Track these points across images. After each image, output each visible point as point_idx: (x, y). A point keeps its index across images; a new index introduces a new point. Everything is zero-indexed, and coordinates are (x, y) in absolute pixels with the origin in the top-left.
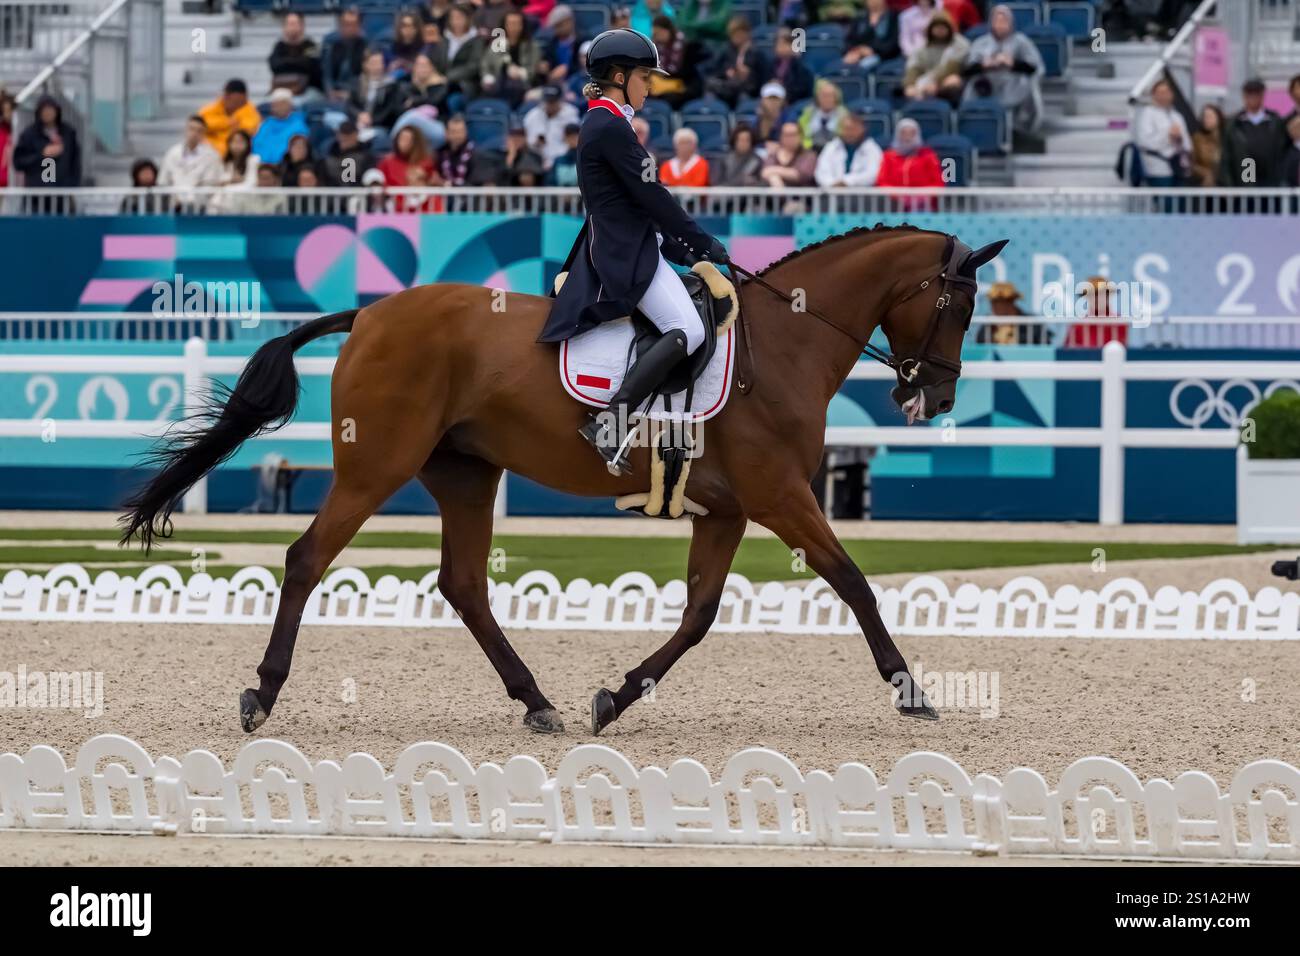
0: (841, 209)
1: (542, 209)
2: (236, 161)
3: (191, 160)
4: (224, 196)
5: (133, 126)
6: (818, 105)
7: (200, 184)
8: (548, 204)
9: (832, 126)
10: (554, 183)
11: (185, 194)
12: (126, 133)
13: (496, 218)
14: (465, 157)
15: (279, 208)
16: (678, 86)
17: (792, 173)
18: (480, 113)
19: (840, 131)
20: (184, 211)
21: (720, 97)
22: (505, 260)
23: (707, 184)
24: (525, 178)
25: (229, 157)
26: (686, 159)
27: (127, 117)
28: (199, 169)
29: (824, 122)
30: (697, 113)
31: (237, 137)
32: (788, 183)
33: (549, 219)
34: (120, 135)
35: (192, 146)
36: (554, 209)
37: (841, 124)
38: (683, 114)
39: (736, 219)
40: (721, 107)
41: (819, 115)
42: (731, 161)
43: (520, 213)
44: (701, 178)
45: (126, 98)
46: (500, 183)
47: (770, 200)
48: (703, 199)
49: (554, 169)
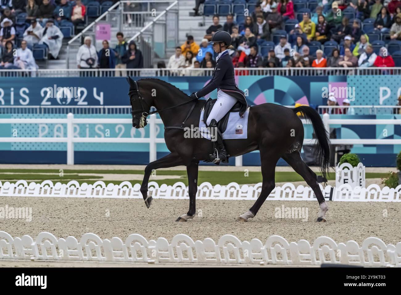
0: (361, 74)
1: (274, 74)
2: (189, 60)
3: (178, 60)
4: (186, 71)
5: (167, 50)
6: (361, 42)
7: (180, 67)
8: (276, 72)
9: (365, 48)
10: (282, 66)
11: (175, 70)
12: (166, 52)
13: (261, 77)
14: (256, 59)
15: (199, 74)
16: (324, 37)
17: (350, 63)
18: (266, 45)
19: (367, 51)
20: (175, 75)
21: (336, 40)
22: (263, 90)
23: (326, 66)
24: (271, 64)
25: (187, 59)
26: (319, 59)
27: (166, 47)
28: (179, 63)
29: (363, 47)
30: (329, 45)
31: (188, 53)
32: (349, 66)
33: (276, 77)
34: (164, 53)
35: (178, 56)
36: (278, 74)
37: (367, 48)
38: (324, 46)
39: (330, 77)
40: (336, 43)
41: (362, 45)
42: (332, 59)
43: (268, 75)
44: (323, 64)
45: (166, 42)
46: (264, 66)
47: (344, 71)
48: (325, 71)
49: (282, 62)
